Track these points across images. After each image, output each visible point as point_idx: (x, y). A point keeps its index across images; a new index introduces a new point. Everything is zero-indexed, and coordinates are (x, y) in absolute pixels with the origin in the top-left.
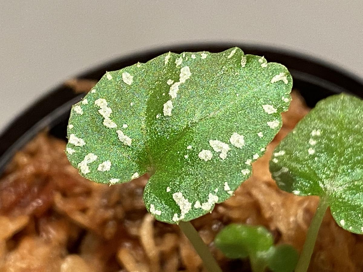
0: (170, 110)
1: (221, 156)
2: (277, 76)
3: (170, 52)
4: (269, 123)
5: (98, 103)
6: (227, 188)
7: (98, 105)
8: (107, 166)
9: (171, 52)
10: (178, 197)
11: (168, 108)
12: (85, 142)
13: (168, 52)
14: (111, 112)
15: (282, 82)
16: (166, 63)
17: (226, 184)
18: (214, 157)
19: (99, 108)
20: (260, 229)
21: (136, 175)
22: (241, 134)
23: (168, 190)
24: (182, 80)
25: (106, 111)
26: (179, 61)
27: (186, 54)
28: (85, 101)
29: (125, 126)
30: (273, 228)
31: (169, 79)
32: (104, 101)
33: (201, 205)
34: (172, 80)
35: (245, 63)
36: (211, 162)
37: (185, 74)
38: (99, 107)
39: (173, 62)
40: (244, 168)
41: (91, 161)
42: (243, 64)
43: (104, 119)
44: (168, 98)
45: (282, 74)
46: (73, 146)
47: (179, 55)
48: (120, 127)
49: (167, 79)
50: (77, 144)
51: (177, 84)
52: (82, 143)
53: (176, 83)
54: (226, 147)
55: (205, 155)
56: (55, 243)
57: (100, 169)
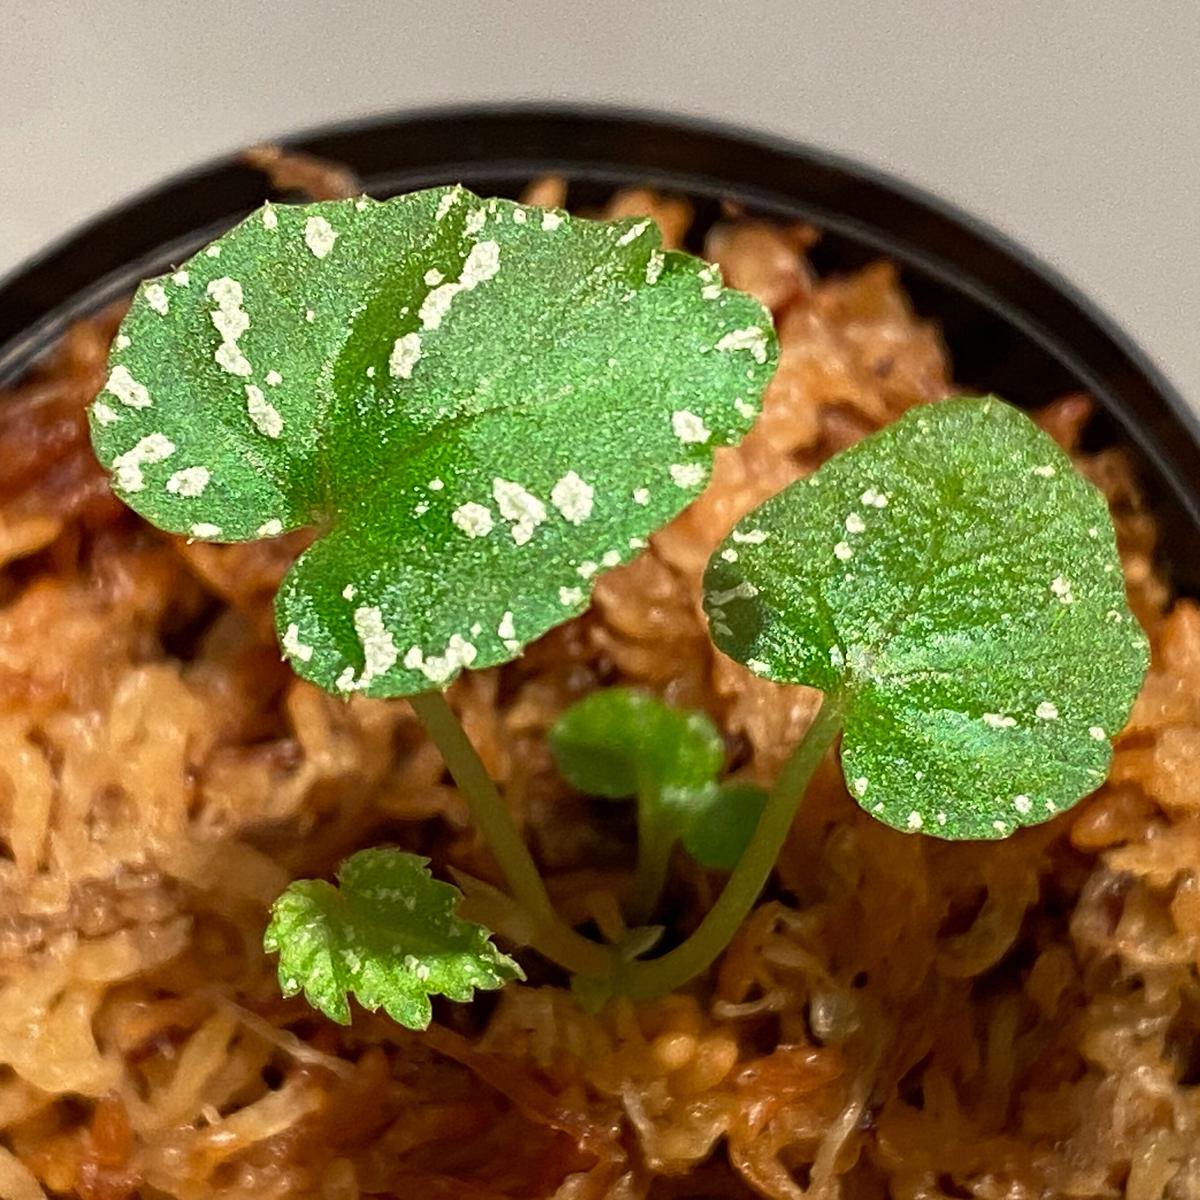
0: (410, 361)
1: (516, 531)
2: (739, 333)
3: (459, 185)
4: (675, 469)
5: (217, 290)
6: (506, 629)
7: (216, 298)
8: (193, 481)
9: (463, 186)
10: (368, 620)
11: (406, 354)
12: (152, 397)
13: (455, 184)
14: (247, 326)
15: (746, 354)
16: (439, 216)
17: (508, 616)
18: (497, 531)
19: (215, 306)
20: (695, 722)
21: (273, 528)
22: (589, 482)
23: (349, 593)
24: (468, 281)
25: (231, 321)
26: (475, 222)
27: (500, 204)
28: (181, 277)
29: (274, 378)
30: (733, 726)
31: (432, 267)
32: (237, 288)
33: (424, 661)
34: (441, 271)
35: (658, 273)
36: (485, 543)
37: (483, 262)
38: (218, 303)
39: (457, 219)
40: (571, 582)
41: (153, 459)
42: (652, 274)
43: (220, 341)
44: (414, 324)
45: (755, 331)
46: (116, 402)
47: (481, 201)
48: (260, 377)
49: (426, 266)
50: (126, 399)
51: (451, 289)
52: (143, 399)
53: (448, 286)
54: (536, 511)
55: (472, 518)
56: (122, 615)
57: (173, 486)
